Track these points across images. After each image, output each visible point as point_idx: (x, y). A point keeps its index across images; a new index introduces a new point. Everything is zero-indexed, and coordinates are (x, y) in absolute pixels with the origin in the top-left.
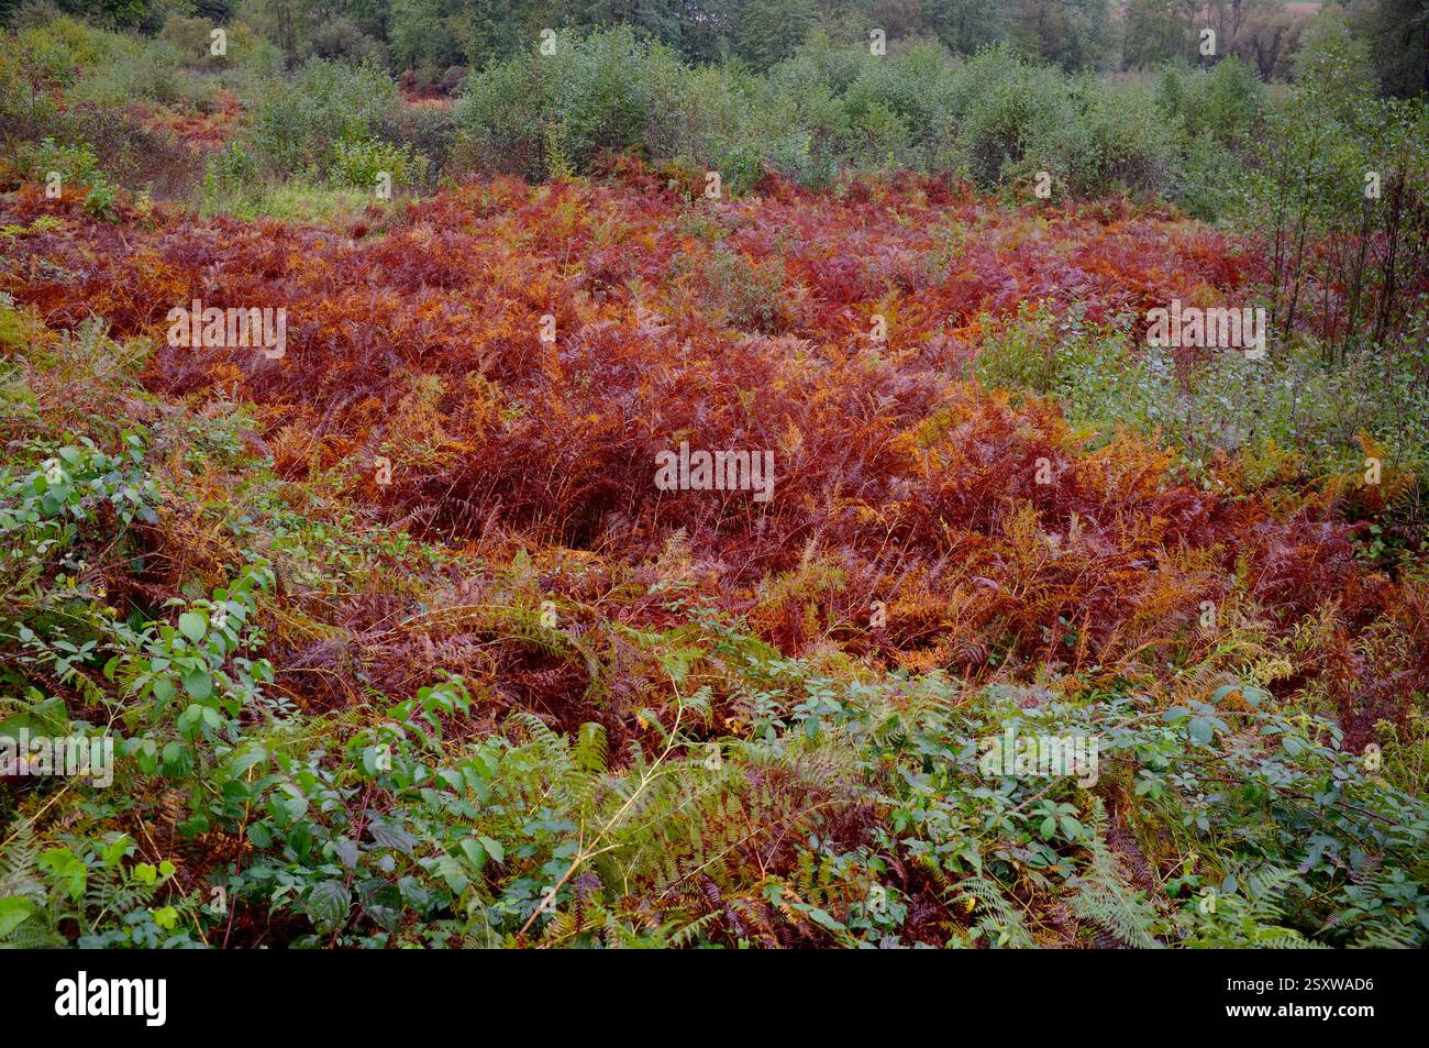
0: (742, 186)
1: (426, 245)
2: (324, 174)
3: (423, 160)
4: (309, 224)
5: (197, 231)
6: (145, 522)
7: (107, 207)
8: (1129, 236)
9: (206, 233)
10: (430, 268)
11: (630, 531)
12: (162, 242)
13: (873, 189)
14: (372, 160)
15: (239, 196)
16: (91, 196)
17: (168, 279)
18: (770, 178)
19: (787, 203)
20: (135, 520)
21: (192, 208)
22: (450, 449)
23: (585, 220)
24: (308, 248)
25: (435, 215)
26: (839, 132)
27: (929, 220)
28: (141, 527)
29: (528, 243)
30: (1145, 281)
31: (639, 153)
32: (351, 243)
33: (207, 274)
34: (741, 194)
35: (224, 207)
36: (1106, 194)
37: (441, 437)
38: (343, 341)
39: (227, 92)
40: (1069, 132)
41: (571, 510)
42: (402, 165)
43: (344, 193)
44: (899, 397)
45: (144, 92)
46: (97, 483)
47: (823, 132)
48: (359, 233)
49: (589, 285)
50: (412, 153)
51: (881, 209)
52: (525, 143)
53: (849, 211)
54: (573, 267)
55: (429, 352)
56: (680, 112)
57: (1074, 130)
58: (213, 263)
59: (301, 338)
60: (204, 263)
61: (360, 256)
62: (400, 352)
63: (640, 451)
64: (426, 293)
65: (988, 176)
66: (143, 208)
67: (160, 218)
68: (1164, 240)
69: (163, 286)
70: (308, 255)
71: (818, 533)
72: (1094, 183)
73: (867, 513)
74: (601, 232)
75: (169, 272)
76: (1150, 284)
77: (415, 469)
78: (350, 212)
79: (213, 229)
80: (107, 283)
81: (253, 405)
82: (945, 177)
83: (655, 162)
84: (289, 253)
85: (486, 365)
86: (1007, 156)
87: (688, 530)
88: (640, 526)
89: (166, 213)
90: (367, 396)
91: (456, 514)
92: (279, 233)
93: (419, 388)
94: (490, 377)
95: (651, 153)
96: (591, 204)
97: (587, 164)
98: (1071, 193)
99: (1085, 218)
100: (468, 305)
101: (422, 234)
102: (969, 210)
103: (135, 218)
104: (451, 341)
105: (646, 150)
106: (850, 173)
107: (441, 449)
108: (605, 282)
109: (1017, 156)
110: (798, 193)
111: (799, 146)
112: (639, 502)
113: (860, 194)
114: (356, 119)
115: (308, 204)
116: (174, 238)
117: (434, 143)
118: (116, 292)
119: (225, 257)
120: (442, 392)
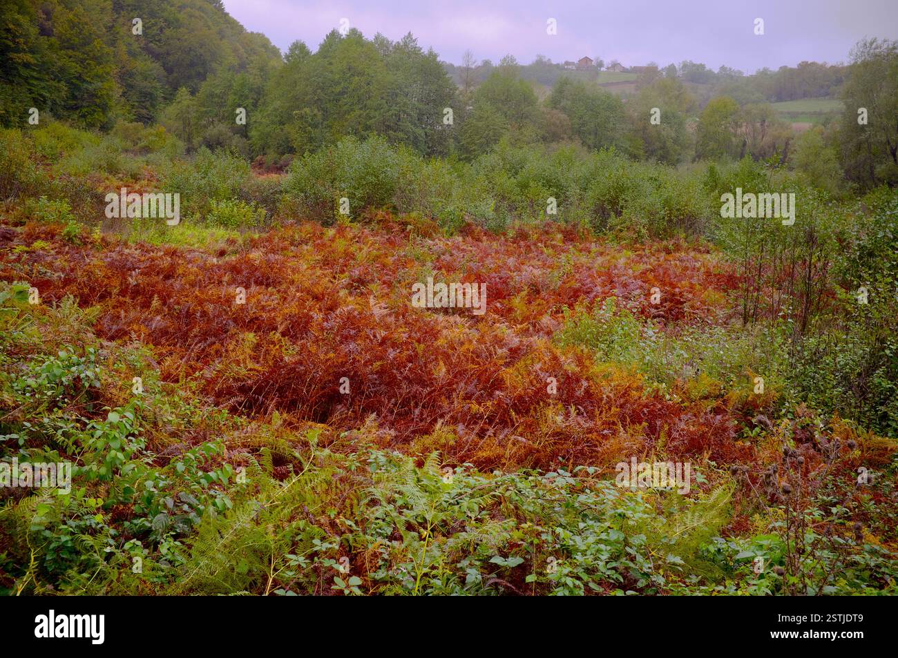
0: (452, 230)
1: (257, 262)
2: (204, 218)
3: (263, 211)
4: (192, 248)
5: (127, 251)
6: (95, 387)
7: (75, 236)
8: (678, 262)
9: (133, 252)
10: (258, 274)
11: (347, 414)
12: (106, 257)
13: (530, 232)
14: (232, 211)
15: (152, 231)
16: (66, 230)
17: (109, 278)
18: (469, 225)
19: (479, 240)
20: (90, 386)
21: (124, 237)
22: (255, 370)
23: (352, 249)
24: (190, 262)
25: (267, 244)
26: (513, 198)
27: (563, 251)
28: (93, 390)
29: (318, 262)
30: (674, 288)
31: (390, 210)
32: (215, 260)
33: (130, 275)
34: (452, 234)
35: (144, 237)
36: (672, 236)
37: (250, 365)
38: (204, 314)
39: (149, 167)
40: (649, 200)
41: (316, 403)
42: (250, 214)
43: (214, 230)
44: (510, 350)
45: (100, 167)
46: (73, 369)
47: (504, 198)
48: (222, 253)
49: (350, 286)
50: (256, 208)
51: (535, 244)
52: (324, 203)
53: (515, 245)
54: (342, 276)
55: (251, 320)
56: (414, 186)
57: (652, 199)
58: (134, 270)
59: (181, 312)
60: (129, 269)
61: (219, 267)
62: (235, 320)
63: (356, 372)
64: (254, 288)
65: (600, 226)
66: (96, 236)
67: (105, 243)
68: (698, 265)
69: (106, 281)
70: (190, 266)
71: (447, 417)
72: (665, 230)
73: (475, 407)
74: (360, 256)
75: (110, 274)
76: (677, 290)
77: (235, 380)
78: (217, 241)
79: (136, 250)
80: (75, 280)
81: (151, 346)
82: (574, 226)
83: (400, 215)
84: (178, 264)
85: (281, 328)
86: (612, 214)
87: (377, 414)
88: (352, 411)
89: (109, 240)
90: (215, 343)
91: (255, 403)
92: (173, 253)
93: (243, 340)
94: (283, 334)
95: (397, 210)
96: (358, 239)
97: (359, 215)
98: (650, 236)
99: (658, 251)
100: (277, 296)
101: (256, 255)
102: (587, 246)
103: (91, 243)
104: (264, 315)
105: (395, 208)
106: (517, 223)
107: (251, 370)
108: (359, 285)
109: (619, 214)
110: (485, 234)
111: (488, 207)
112: (353, 399)
113: (522, 235)
114: (224, 187)
115: (193, 236)
116: (113, 255)
117: (269, 201)
118: (79, 284)
119: (142, 267)
120: (255, 342)
